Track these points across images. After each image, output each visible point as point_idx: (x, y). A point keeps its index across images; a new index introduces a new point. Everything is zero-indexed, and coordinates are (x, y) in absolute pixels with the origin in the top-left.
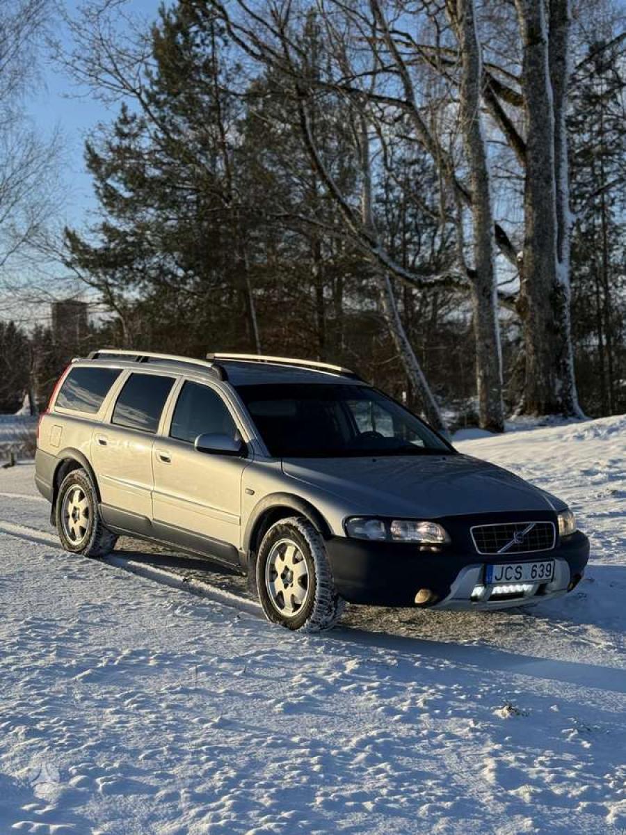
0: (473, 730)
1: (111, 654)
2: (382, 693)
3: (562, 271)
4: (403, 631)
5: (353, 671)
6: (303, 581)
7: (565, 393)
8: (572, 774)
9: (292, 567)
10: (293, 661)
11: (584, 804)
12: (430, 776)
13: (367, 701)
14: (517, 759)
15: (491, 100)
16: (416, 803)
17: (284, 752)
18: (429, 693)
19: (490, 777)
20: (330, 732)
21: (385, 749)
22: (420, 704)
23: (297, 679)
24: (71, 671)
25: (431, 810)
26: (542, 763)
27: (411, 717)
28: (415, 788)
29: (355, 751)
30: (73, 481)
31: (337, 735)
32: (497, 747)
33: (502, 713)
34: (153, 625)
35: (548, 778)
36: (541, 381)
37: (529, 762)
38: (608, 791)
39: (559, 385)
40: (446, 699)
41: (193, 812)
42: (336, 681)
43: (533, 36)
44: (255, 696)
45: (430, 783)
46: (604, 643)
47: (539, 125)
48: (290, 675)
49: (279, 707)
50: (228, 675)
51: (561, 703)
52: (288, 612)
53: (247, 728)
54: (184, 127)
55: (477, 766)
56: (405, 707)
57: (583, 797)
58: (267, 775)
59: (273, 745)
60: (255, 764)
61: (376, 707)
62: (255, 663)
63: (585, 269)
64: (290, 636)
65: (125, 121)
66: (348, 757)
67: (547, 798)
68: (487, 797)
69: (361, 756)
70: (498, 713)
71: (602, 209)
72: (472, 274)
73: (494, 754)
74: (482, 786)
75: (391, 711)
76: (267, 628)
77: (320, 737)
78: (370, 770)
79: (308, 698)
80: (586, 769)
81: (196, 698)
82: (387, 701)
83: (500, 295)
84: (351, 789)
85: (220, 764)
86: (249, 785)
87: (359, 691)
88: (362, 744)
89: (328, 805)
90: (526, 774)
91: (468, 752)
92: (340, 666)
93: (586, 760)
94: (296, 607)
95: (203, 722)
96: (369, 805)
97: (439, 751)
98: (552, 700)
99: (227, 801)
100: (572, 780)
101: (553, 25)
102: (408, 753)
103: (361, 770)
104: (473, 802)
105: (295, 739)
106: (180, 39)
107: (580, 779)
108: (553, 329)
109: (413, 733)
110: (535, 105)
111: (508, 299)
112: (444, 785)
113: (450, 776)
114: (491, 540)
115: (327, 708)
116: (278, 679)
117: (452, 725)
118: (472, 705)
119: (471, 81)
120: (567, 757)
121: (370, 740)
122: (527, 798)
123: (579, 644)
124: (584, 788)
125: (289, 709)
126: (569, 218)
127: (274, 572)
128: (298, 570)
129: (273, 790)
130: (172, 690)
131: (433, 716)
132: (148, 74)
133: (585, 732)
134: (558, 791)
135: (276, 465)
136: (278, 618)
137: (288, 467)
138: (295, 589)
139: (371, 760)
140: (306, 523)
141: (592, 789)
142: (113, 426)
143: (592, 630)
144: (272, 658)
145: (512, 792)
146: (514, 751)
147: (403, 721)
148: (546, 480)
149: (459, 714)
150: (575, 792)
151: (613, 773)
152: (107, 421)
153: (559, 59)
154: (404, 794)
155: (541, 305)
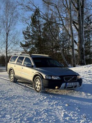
0: (61, 108)
1: (10, 96)
2: (49, 102)
3: (83, 46)
4: (55, 93)
5: (46, 99)
6: (40, 85)
7: (84, 62)
8: (76, 115)
9: (38, 83)
10: (37, 97)
11: (77, 120)
12: (53, 115)
13: (46, 103)
14: (68, 113)
15: (74, 24)
16: (49, 120)
17: (31, 111)
18: (56, 102)
19: (62, 115)
20: (39, 108)
21: (47, 111)
22: (54, 104)
23: (37, 100)
24: (3, 98)
25: (52, 121)
26: (71, 113)
27: (52, 106)
28: (50, 117)
29: (42, 111)
30: (11, 72)
31: (40, 108)
32: (65, 111)
33: (67, 105)
34: (18, 92)
35: (72, 116)
36: (81, 60)
37: (69, 113)
38: (81, 118)
39: (83, 61)
40: (58, 103)
41: (13, 121)
42: (42, 100)
43: (79, 16)
44: (29, 102)
45: (53, 116)
46: (84, 95)
47: (80, 27)
48: (36, 99)
49: (32, 104)
50: (26, 99)
51: (76, 104)
52: (38, 90)
53: (26, 107)
54: (35, 29)
55: (61, 114)
56: (52, 104)
57: (77, 119)
58: (27, 115)
59: (30, 110)
60: (26, 113)
61: (47, 104)
62: (31, 97)
63: (87, 46)
64: (38, 93)
65: (28, 28)
66: (41, 112)
67: (71, 119)
68: (62, 119)
69: (43, 112)
70: (66, 105)
71: (89, 39)
72: (71, 46)
73: (64, 112)
74: (61, 117)
75: (49, 105)
76: (35, 92)
77: (37, 109)
78: (44, 114)
79: (38, 103)
80: (78, 114)
81: (20, 103)
82: (49, 103)
83: (75, 49)
84: (40, 117)
85: (20, 113)
86: (24, 117)
87: (45, 102)
88: (44, 110)
89: (35, 120)
90: (68, 115)
91: (60, 111)
92: (44, 98)
93: (79, 113)
94: (39, 89)
95: (20, 106)
96: (42, 120)
97: (55, 111)
98: (75, 103)
99: (19, 119)
100: (76, 116)
101: (82, 14)
102: (50, 112)
103: (42, 114)
104: (59, 120)
105: (33, 109)
106: (35, 18)
107: (77, 116)
108: (82, 54)
109: (52, 108)
110: (79, 24)
111: (76, 50)
112: (55, 117)
113: (56, 115)
114: (67, 79)
115: (40, 104)
116: (34, 100)
117: (59, 107)
118: (62, 104)
119: (71, 21)
120: (76, 112)
121: (45, 109)
122: (68, 119)
123: (81, 95)
124: (77, 118)
125: (34, 104)
126: (84, 39)
127: (36, 84)
128: (39, 84)
129: (27, 118)
130: (17, 101)
131: (56, 106)
132: (30, 22)
133: (79, 108)
134: (73, 118)
135: (37, 68)
136: (37, 91)
137: (38, 69)
138: (39, 86)
139: (44, 113)
140: (40, 77)
141: (79, 118)
142: (17, 64)
143: (83, 93)
144: (34, 97)
145: (66, 118)
146: (67, 111)
147: (51, 106)
148: (80, 73)
149: (60, 105)
150: (76, 118)
151: (82, 115)
152: (16, 63)
153: (83, 18)
154: (48, 118)
155: (80, 51)
